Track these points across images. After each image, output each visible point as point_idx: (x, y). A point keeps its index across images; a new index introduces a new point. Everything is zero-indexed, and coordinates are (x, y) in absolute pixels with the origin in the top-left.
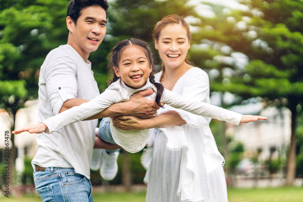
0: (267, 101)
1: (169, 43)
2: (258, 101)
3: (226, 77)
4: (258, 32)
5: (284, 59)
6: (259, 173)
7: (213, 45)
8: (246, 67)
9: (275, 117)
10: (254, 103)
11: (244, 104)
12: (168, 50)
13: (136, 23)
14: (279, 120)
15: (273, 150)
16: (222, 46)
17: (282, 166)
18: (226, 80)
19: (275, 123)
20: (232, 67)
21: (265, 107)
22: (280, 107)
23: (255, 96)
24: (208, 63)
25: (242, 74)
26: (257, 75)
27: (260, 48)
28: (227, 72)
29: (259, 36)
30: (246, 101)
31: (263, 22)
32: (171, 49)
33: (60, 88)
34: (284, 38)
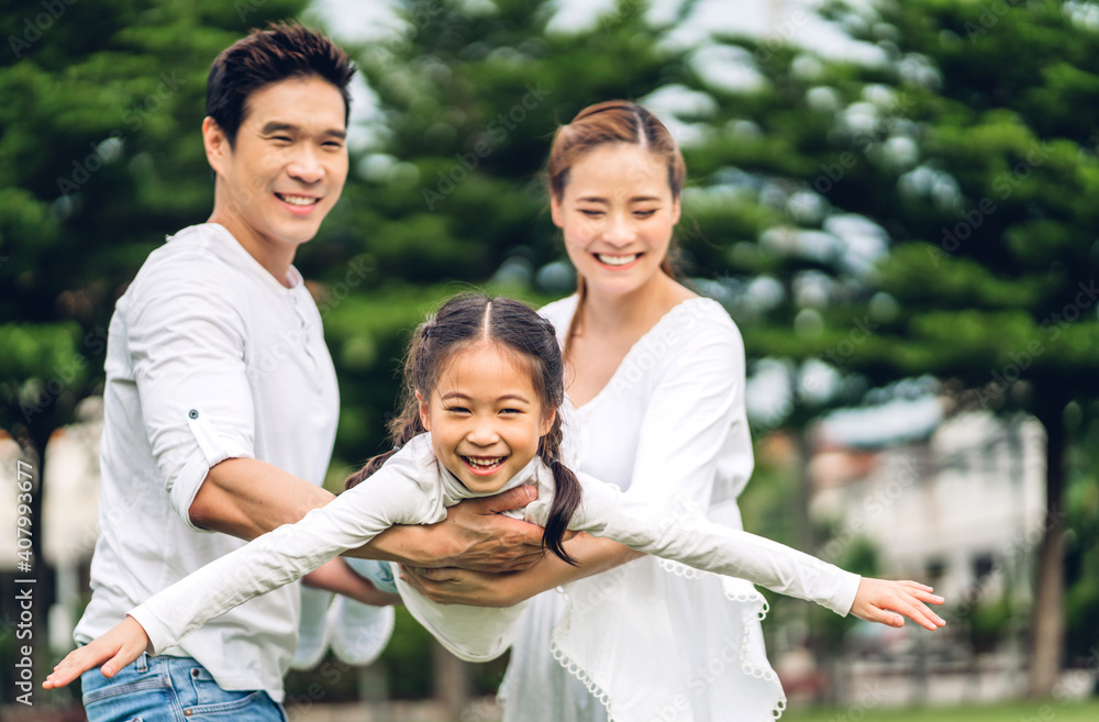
0: (957, 390)
1: (600, 216)
2: (924, 392)
3: (810, 305)
4: (920, 139)
5: (1018, 240)
6: (934, 652)
7: (758, 189)
8: (879, 266)
9: (989, 448)
10: (910, 398)
11: (875, 403)
12: (598, 238)
13: (478, 112)
14: (1004, 460)
15: (983, 566)
16: (790, 194)
17: (1016, 624)
18: (806, 314)
19: (989, 469)
20: (831, 267)
21: (950, 414)
22: (1004, 410)
23: (914, 373)
24: (740, 252)
25: (867, 294)
26: (918, 297)
27: (928, 199)
28: (813, 288)
29: (925, 156)
30: (881, 393)
31: (938, 103)
32: (607, 237)
33: (194, 414)
34: (1015, 161)
